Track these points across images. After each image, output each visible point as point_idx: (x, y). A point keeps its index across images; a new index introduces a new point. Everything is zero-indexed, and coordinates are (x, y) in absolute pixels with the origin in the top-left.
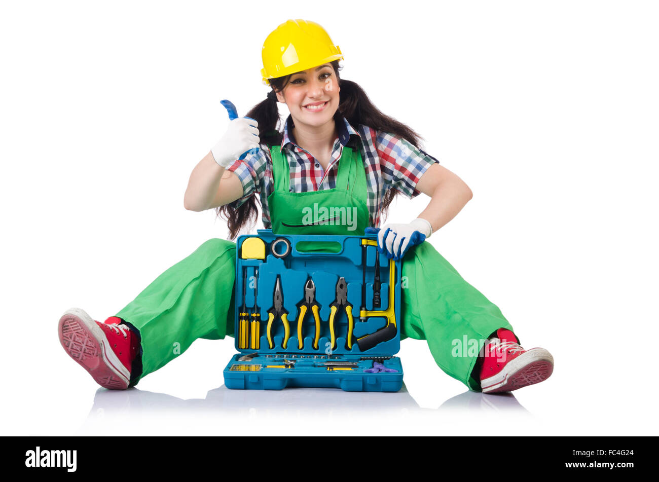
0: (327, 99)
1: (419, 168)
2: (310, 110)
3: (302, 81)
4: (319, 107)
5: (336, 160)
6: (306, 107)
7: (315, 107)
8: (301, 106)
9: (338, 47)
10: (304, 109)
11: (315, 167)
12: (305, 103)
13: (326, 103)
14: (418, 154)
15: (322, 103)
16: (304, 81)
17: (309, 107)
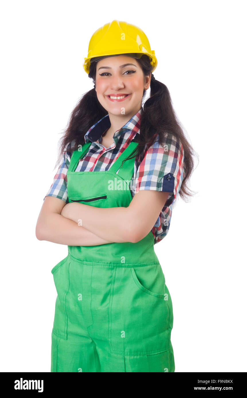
0: (126, 93)
5: (111, 148)
6: (109, 96)
8: (104, 96)
12: (107, 93)
15: (122, 95)
16: (111, 75)
17: (112, 97)
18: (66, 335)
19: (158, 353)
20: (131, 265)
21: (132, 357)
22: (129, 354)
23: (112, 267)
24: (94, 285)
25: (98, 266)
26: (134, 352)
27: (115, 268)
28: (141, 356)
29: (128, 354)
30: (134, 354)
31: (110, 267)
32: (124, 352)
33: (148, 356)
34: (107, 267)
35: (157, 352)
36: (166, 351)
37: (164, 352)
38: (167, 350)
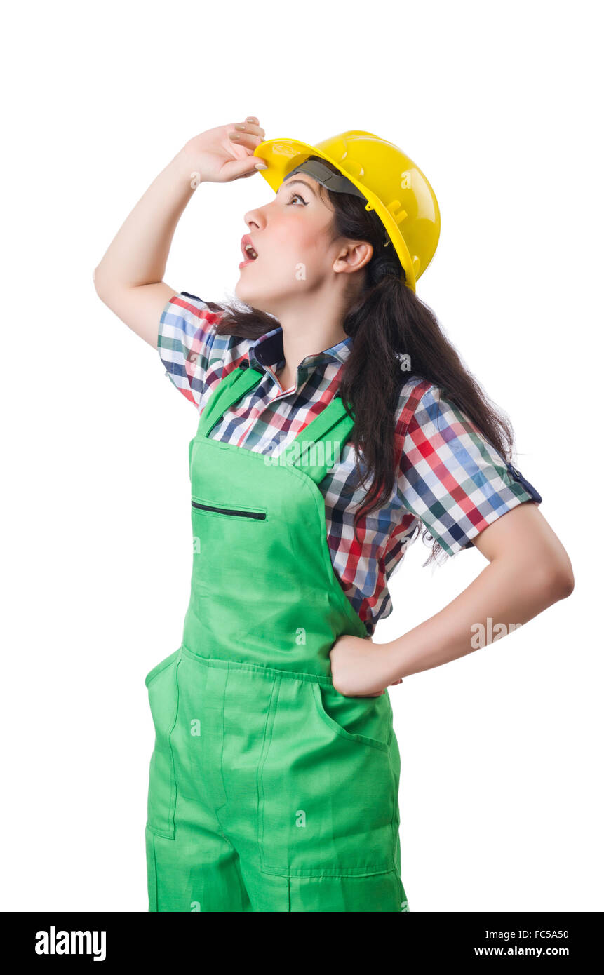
1: (496, 501)
14: (500, 471)
18: (172, 829)
19: (369, 875)
20: (315, 676)
21: (307, 881)
22: (299, 874)
23: (272, 675)
24: (230, 713)
25: (241, 671)
26: (311, 869)
27: (278, 678)
28: (328, 878)
29: (297, 873)
30: (311, 873)
31: (268, 675)
32: (289, 868)
33: (345, 879)
34: (260, 673)
35: (367, 873)
36: (388, 873)
37: (384, 874)
38: (389, 870)
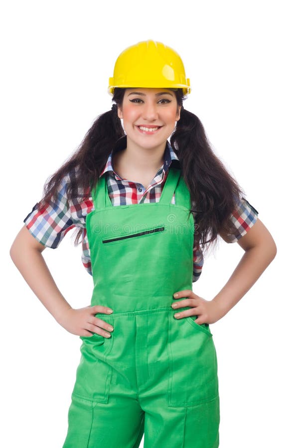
0: (160, 124)
2: (141, 131)
3: (141, 102)
4: (151, 130)
6: (139, 127)
7: (147, 129)
8: (133, 126)
9: (188, 80)
10: (136, 128)
11: (138, 191)
12: (138, 123)
13: (159, 127)
15: (155, 127)
16: (143, 102)
17: (142, 128)
21: (195, 407)
22: (192, 404)
30: (197, 403)
32: (187, 402)
